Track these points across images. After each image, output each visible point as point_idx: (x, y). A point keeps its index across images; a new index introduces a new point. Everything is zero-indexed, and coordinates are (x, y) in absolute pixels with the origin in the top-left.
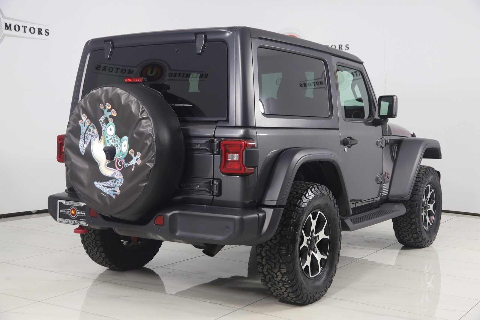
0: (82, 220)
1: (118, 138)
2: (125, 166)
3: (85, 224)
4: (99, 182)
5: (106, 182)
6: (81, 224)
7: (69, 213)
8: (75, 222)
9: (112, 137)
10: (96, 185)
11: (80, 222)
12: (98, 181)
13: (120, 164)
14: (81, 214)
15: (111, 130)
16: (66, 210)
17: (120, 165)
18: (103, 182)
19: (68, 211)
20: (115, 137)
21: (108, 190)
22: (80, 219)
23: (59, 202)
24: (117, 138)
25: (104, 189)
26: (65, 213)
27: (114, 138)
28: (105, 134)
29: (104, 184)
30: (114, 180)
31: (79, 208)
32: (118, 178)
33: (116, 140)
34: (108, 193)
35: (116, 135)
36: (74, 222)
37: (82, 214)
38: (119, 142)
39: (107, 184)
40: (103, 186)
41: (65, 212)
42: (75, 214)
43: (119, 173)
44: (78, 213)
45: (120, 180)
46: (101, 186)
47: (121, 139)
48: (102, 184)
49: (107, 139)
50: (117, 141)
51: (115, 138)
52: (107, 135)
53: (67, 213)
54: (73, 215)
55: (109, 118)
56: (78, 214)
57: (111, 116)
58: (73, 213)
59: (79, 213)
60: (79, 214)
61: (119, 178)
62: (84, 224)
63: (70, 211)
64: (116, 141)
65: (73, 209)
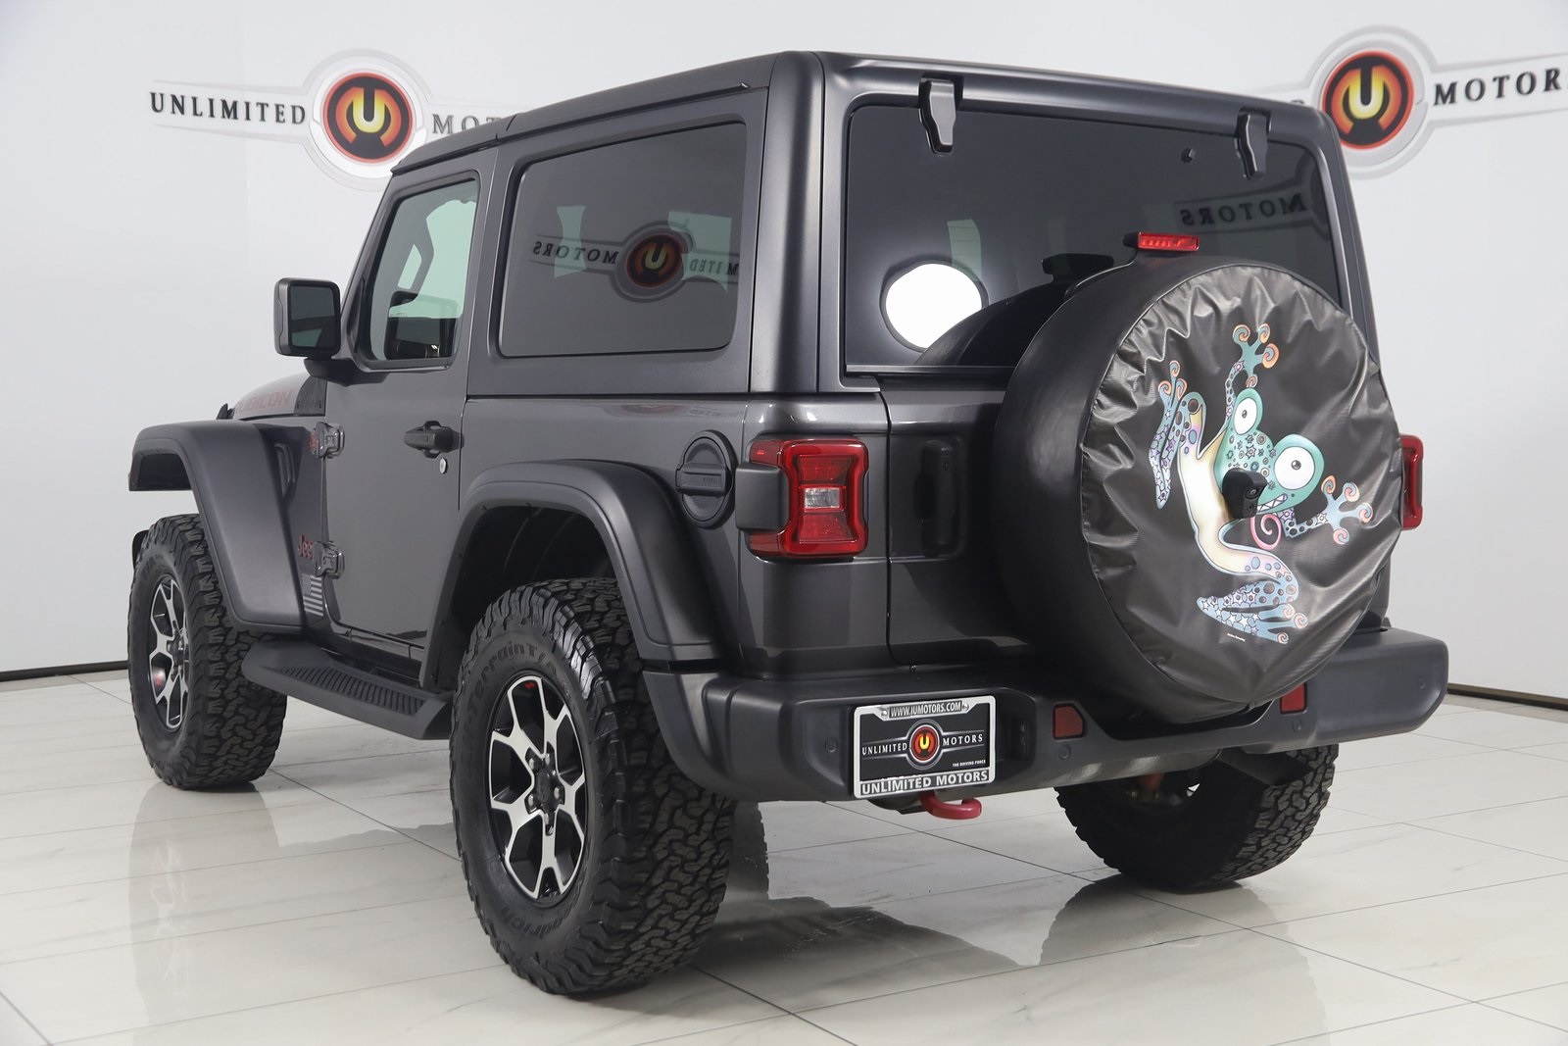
0: (964, 764)
1: (1268, 441)
2: (1287, 534)
3: (981, 777)
4: (1210, 600)
5: (1230, 596)
6: (963, 782)
7: (907, 751)
8: (938, 778)
9: (1243, 438)
10: (1205, 611)
11: (960, 774)
12: (1207, 597)
13: (1268, 530)
14: (957, 745)
15: (1245, 414)
16: (888, 744)
17: (1269, 533)
18: (1223, 596)
19: (902, 742)
20: (1255, 437)
21: (1244, 621)
22: (956, 765)
23: (863, 717)
24: (1261, 441)
25: (1232, 619)
26: (888, 753)
27: (1250, 440)
28: (1229, 429)
29: (1227, 602)
30: (1261, 586)
31: (948, 722)
32: (1273, 574)
33: (1258, 447)
34: (1248, 631)
35: (1259, 433)
36: (934, 779)
37: (964, 744)
38: (1266, 454)
39: (1236, 600)
40: (1226, 609)
41: (885, 750)
42: (930, 750)
43: (1273, 560)
44: (946, 742)
45: (1282, 580)
46: (1219, 612)
47: (1274, 445)
48: (1221, 601)
49: (1230, 447)
50: (1261, 453)
51: (1255, 442)
52: (1233, 434)
53: (897, 752)
54: (925, 754)
55: (1251, 374)
56: (946, 747)
57: (1259, 369)
58: (924, 747)
59: (949, 741)
60: (950, 746)
61: (1279, 576)
62: (976, 776)
63: (907, 741)
64: (1257, 452)
65: (924, 732)
